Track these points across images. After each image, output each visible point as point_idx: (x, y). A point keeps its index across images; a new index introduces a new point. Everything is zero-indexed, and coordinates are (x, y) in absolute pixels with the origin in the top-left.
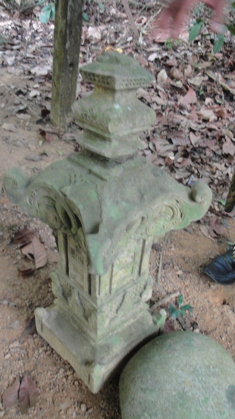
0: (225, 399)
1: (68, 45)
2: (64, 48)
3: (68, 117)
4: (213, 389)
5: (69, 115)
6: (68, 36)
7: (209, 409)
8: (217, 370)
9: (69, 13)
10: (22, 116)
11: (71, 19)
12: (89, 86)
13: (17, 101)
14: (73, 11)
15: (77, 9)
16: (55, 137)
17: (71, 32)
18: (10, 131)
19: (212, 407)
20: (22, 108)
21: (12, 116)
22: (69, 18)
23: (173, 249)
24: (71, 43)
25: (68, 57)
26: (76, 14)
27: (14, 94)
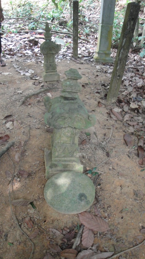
0: (78, 195)
1: (118, 68)
2: (116, 69)
3: (114, 99)
4: (76, 190)
5: (114, 98)
6: (119, 64)
7: (70, 193)
8: (82, 186)
9: (121, 55)
10: (97, 94)
11: (121, 57)
12: (138, 90)
13: (99, 88)
14: (123, 54)
15: (125, 54)
16: (103, 106)
17: (120, 63)
18: (88, 99)
19: (71, 194)
20: (99, 91)
21: (93, 93)
22: (120, 57)
23: (116, 160)
24: (120, 67)
25: (118, 73)
26: (124, 56)
27: (100, 85)
